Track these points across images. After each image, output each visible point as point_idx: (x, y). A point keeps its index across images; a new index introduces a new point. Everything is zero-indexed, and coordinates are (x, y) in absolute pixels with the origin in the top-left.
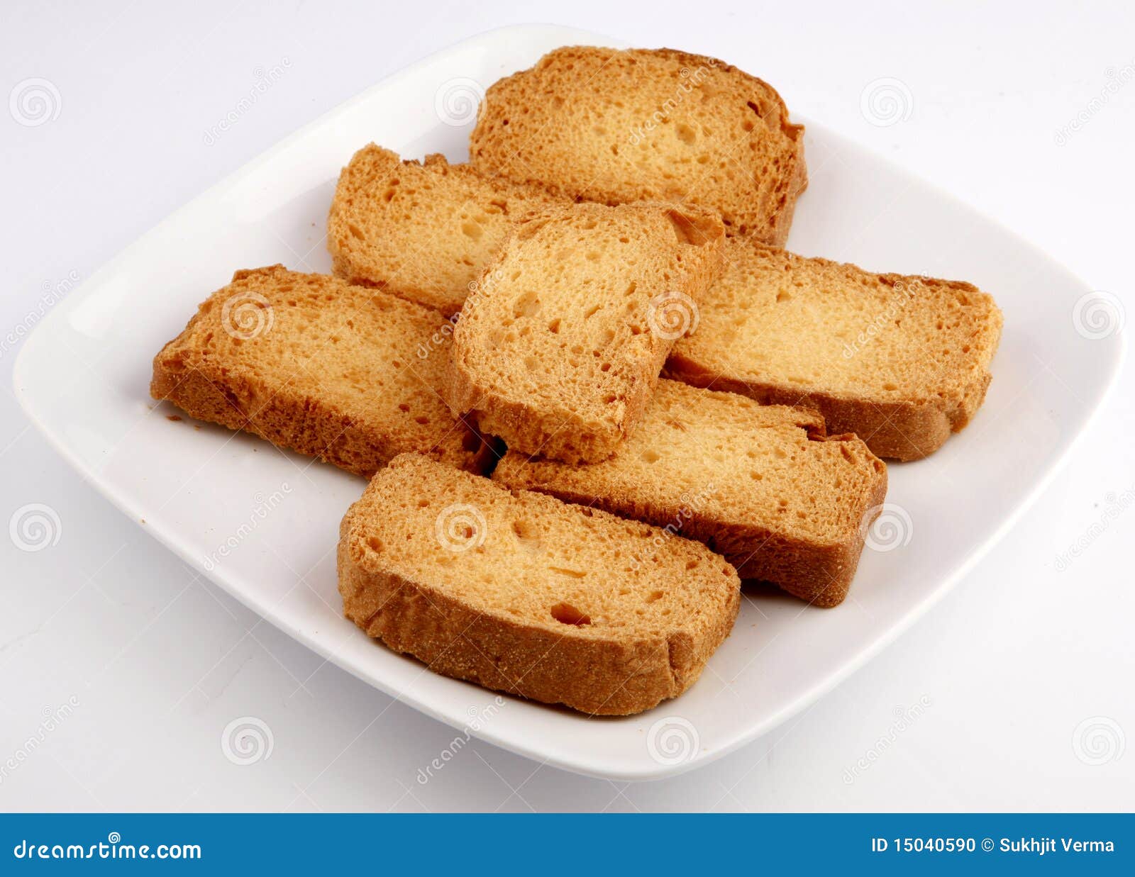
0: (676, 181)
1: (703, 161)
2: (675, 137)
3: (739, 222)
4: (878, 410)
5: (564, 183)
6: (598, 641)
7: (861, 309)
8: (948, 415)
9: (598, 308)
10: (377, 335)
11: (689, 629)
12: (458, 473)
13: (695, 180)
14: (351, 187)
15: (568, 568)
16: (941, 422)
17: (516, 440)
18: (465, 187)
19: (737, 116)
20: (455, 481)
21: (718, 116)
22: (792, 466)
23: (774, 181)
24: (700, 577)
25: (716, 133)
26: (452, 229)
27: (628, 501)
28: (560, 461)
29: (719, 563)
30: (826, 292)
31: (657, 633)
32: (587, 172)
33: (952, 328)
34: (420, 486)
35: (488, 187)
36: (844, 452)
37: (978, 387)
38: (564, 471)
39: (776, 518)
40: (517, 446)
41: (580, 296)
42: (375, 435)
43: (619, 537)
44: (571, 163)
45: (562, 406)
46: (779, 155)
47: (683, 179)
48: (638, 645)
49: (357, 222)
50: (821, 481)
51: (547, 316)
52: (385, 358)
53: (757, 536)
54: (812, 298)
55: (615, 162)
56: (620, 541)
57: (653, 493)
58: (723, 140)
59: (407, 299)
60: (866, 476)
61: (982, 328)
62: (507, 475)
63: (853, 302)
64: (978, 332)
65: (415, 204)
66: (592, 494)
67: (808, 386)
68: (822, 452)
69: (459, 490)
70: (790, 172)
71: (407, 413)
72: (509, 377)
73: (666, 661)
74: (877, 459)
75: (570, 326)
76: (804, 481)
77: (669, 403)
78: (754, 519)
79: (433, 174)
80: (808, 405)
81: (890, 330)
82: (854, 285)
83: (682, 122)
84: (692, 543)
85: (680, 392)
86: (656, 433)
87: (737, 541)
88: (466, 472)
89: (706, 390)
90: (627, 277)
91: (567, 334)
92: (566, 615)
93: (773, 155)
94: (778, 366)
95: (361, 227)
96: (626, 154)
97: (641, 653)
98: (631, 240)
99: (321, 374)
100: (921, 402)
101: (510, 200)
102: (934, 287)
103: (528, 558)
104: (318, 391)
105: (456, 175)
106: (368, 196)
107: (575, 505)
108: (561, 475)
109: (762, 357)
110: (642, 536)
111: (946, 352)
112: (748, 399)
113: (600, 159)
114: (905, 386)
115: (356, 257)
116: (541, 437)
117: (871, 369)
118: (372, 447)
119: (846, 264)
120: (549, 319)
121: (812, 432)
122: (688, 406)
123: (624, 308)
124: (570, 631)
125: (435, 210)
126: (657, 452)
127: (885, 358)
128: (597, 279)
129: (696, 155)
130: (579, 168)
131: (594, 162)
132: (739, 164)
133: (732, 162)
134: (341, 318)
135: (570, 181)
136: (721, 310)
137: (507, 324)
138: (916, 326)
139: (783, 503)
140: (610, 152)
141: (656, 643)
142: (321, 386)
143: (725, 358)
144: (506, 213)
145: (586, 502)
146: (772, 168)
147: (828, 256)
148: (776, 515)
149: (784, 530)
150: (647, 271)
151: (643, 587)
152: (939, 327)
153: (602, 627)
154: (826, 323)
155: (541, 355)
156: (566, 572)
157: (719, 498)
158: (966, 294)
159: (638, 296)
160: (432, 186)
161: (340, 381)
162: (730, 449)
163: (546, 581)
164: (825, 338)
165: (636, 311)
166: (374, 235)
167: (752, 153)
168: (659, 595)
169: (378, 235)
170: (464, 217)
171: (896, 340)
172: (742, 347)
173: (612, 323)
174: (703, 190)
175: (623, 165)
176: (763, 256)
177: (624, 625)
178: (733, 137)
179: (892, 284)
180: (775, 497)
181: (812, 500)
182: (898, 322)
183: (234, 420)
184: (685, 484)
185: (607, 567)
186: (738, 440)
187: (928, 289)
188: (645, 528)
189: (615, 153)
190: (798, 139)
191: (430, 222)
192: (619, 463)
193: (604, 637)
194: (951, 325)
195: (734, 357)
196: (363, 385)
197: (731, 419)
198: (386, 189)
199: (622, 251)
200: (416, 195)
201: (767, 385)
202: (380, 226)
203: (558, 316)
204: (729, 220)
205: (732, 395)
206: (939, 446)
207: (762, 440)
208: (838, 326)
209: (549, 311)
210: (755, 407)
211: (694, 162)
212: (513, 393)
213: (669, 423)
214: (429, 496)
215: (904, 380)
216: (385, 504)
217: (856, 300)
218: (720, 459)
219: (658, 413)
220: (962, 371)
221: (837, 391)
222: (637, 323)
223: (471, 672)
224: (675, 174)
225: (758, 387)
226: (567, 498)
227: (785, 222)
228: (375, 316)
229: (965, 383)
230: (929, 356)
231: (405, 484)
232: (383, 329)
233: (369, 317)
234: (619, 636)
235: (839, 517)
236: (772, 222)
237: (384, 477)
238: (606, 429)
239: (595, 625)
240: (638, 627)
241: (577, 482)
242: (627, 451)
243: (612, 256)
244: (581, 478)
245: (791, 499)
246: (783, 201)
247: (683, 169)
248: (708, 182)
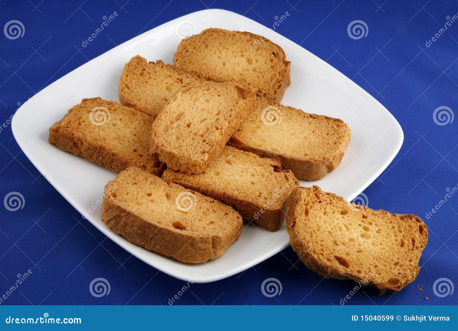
0: (244, 76)
1: (254, 70)
2: (245, 62)
3: (264, 92)
4: (300, 162)
5: (204, 73)
6: (187, 235)
7: (301, 126)
8: (326, 166)
9: (205, 119)
10: (130, 124)
11: (220, 235)
12: (150, 175)
13: (250, 76)
14: (128, 70)
16: (324, 168)
17: (170, 164)
18: (169, 73)
19: (268, 56)
20: (148, 177)
21: (261, 56)
22: (266, 180)
23: (278, 79)
24: (228, 218)
25: (260, 61)
26: (162, 87)
27: (206, 189)
28: (185, 173)
29: (236, 214)
30: (290, 119)
31: (208, 235)
32: (213, 70)
33: (332, 135)
34: (135, 177)
35: (177, 73)
36: (286, 176)
37: (338, 157)
38: (186, 176)
39: (257, 199)
40: (170, 166)
41: (200, 114)
42: (123, 160)
43: (203, 202)
44: (208, 67)
45: (186, 154)
46: (281, 70)
47: (246, 76)
48: (201, 238)
49: (128, 83)
50: (275, 187)
51: (187, 121)
52: (131, 133)
53: (249, 205)
54: (285, 121)
55: (223, 68)
56: (202, 203)
57: (215, 187)
58: (262, 64)
59: (142, 112)
60: (292, 186)
61: (342, 136)
62: (166, 177)
63: (299, 123)
64: (341, 137)
65: (150, 78)
66: (194, 186)
67: (278, 152)
68: (278, 176)
69: (149, 180)
70: (284, 77)
71: (135, 153)
72: (169, 142)
73: (211, 245)
74: (296, 179)
75: (194, 125)
76: (269, 186)
77: (228, 154)
78: (249, 199)
79: (158, 67)
80: (277, 159)
81: (310, 134)
82: (301, 117)
83: (248, 57)
84: (228, 207)
85: (233, 151)
86: (221, 165)
87: (242, 206)
88: (153, 175)
89: (242, 151)
90: (218, 109)
91: (193, 128)
92: (178, 226)
93: (279, 71)
94: (269, 144)
95: (130, 85)
96: (228, 66)
97: (202, 241)
98: (221, 96)
99: (107, 137)
100: (316, 161)
101: (184, 78)
102: (328, 120)
103: (168, 206)
104: (105, 143)
105: (166, 68)
106: (133, 74)
107: (189, 189)
108: (185, 178)
109: (264, 140)
110: (211, 203)
111: (328, 144)
112: (256, 155)
113: (218, 67)
114: (312, 155)
115: (126, 96)
116: (178, 165)
117: (301, 148)
118: (122, 164)
119: (299, 109)
120: (187, 122)
121: (276, 169)
122: (235, 156)
123: (215, 119)
124: (178, 231)
125: (157, 80)
126: (220, 172)
127: (307, 144)
128: (207, 109)
129: (252, 68)
130: (211, 69)
131: (216, 67)
132: (267, 72)
133: (264, 72)
134: (118, 118)
135: (207, 73)
136: (253, 123)
137: (172, 123)
138: (320, 134)
139: (260, 194)
140: (222, 64)
141: (207, 238)
142: (107, 141)
143: (251, 139)
144: (182, 83)
145: (194, 189)
146: (278, 75)
147: (293, 106)
148: (257, 198)
149: (258, 203)
150: (225, 107)
151: (207, 219)
152: (328, 134)
153: (189, 231)
154: (288, 130)
155: (182, 135)
156: (181, 211)
157: (238, 191)
158: (339, 123)
159: (221, 116)
160: (157, 71)
161: (113, 140)
162: (246, 173)
163: (173, 214)
164: (287, 135)
165: (218, 121)
166: (134, 88)
167: (272, 69)
168: (212, 223)
169: (135, 88)
170: (167, 83)
171: (312, 138)
172: (257, 136)
173: (209, 125)
174: (253, 80)
175: (226, 69)
176: (270, 104)
177: (197, 231)
178: (266, 63)
179: (314, 118)
180: (258, 191)
181: (271, 193)
182: (313, 132)
183: (76, 151)
184: (227, 185)
185: (196, 211)
186: (250, 169)
187: (326, 120)
188: (212, 200)
189: (224, 65)
190: (288, 66)
191: (155, 84)
192: (206, 175)
193: (189, 234)
194: (332, 134)
195: (253, 140)
196: (122, 142)
197: (249, 162)
198: (140, 71)
199: (218, 99)
200: (151, 75)
201: (263, 151)
202: (136, 85)
203: (191, 121)
204: (260, 91)
205: (251, 153)
206: (323, 177)
207: (258, 170)
208: (292, 131)
210: (258, 158)
211: (251, 70)
212: (169, 148)
213: (227, 162)
214: (138, 181)
215: (312, 153)
216: (121, 182)
217: (300, 122)
218: (241, 176)
219: (224, 158)
220: (333, 151)
221: (288, 154)
222: (218, 126)
223: (142, 243)
224: (244, 74)
225: (260, 151)
226: (187, 187)
227: (280, 94)
228: (130, 117)
229: (333, 155)
230: (322, 145)
231: (130, 176)
232: (132, 122)
233: (128, 117)
234: (195, 235)
235: (279, 200)
236: (275, 92)
237: (124, 174)
238: (200, 163)
239: (187, 230)
240: (202, 232)
241: (190, 181)
242: (210, 171)
243: (214, 101)
244: (191, 180)
245: (263, 192)
246: (280, 86)
247: (246, 72)
248: (255, 78)
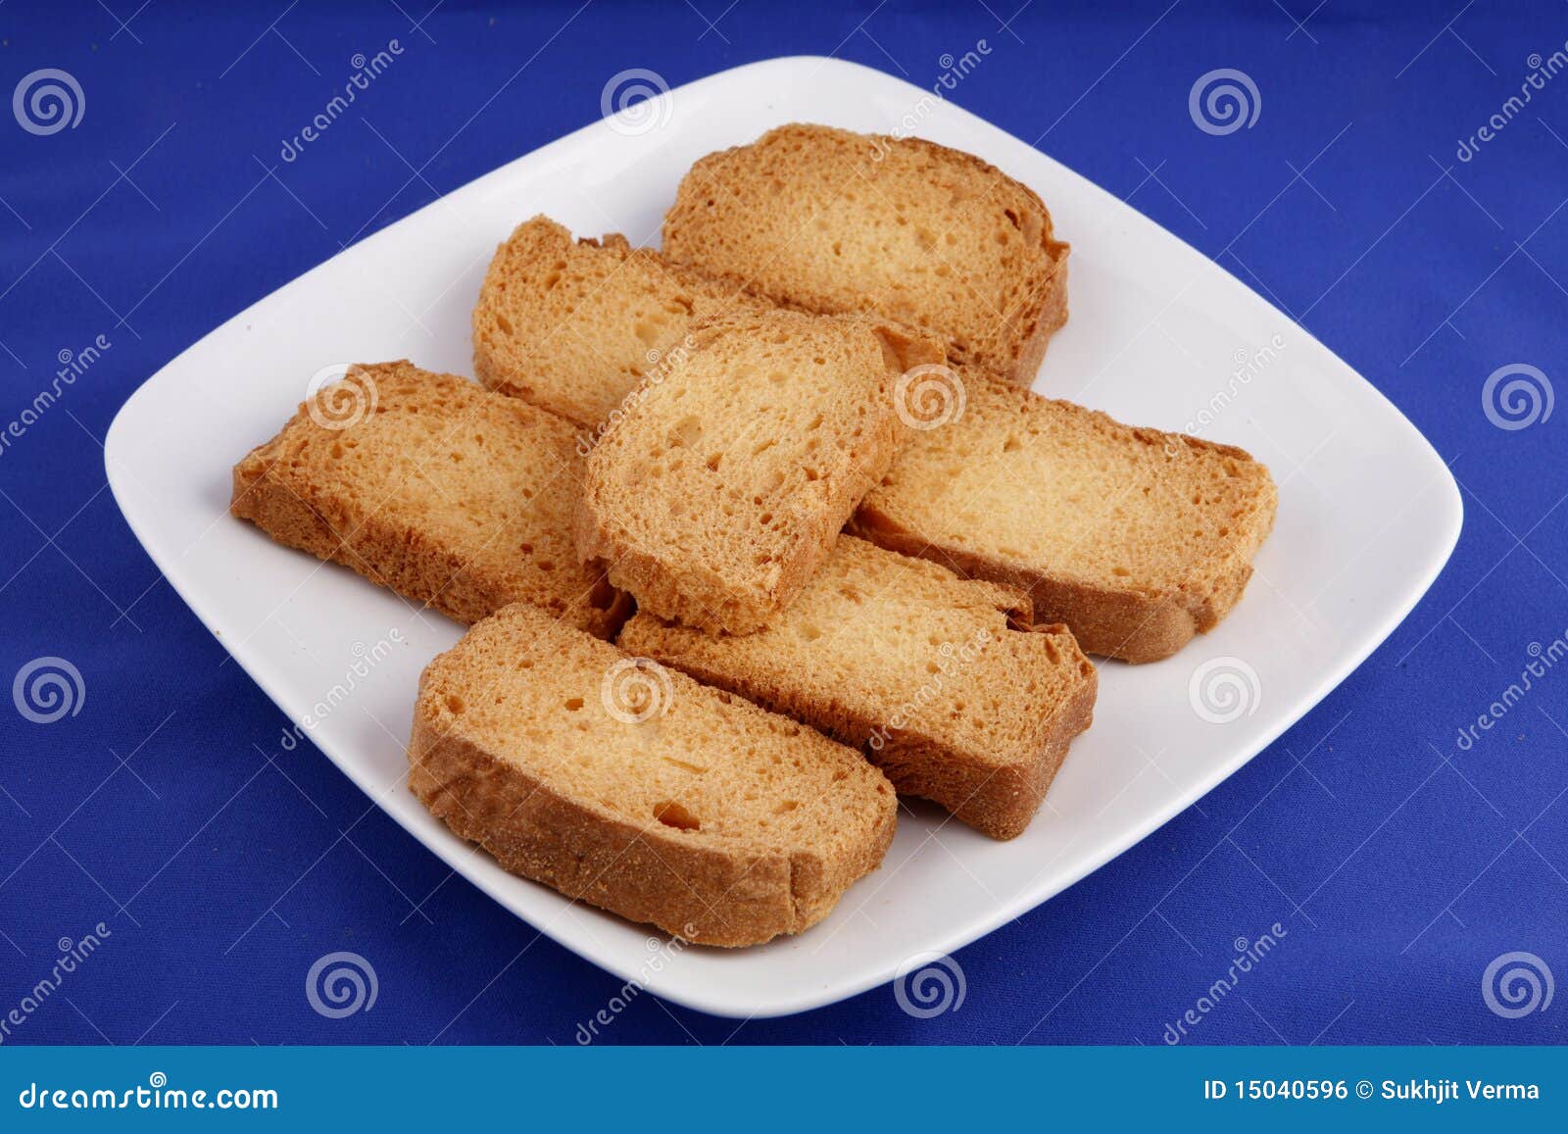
0: (905, 292)
1: (942, 273)
2: (912, 242)
3: (974, 348)
4: (1099, 597)
5: (769, 280)
6: (703, 850)
7: (1104, 470)
8: (1191, 612)
9: (771, 443)
10: (510, 456)
11: (820, 850)
12: (577, 634)
13: (928, 294)
14: (506, 267)
15: (686, 761)
16: (1181, 621)
17: (647, 599)
18: (645, 277)
19: (989, 225)
20: (571, 643)
21: (967, 223)
22: (980, 659)
23: (1024, 306)
24: (846, 791)
25: (962, 241)
26: (622, 328)
27: (771, 687)
28: (697, 629)
29: (875, 776)
30: (1065, 444)
31: (778, 851)
32: (799, 269)
33: (1212, 504)
34: (527, 642)
35: (675, 278)
36: (1048, 647)
37: (1232, 580)
38: (702, 641)
39: (946, 726)
40: (648, 605)
41: (752, 426)
42: (485, 581)
43: (758, 732)
44: (782, 259)
45: (702, 563)
46: (1035, 275)
47: (915, 291)
48: (752, 861)
49: (507, 311)
50: (1011, 683)
51: (708, 448)
52: (514, 485)
53: (920, 745)
54: (1048, 450)
55: (835, 262)
56: (758, 737)
57: (802, 680)
58: (970, 251)
59: (554, 413)
60: (1068, 681)
61: (1247, 508)
62: (632, 641)
63: (1095, 460)
64: (1242, 512)
65: (582, 295)
66: (730, 674)
67: (1020, 561)
68: (1020, 645)
69: (574, 653)
70: (1045, 297)
71: (528, 556)
72: (645, 521)
73: (787, 887)
74: (1086, 659)
75: (732, 463)
76: (990, 681)
77: (848, 566)
78: (919, 724)
79: (609, 258)
80: (1019, 586)
81: (1136, 499)
82: (1104, 438)
83: (923, 225)
84: (847, 750)
85: (864, 553)
86: (824, 603)
87: (895, 750)
88: (588, 634)
89: (897, 555)
90: (814, 407)
91: (727, 473)
92: (673, 816)
93: (1027, 275)
94: (990, 532)
95: (511, 319)
96: (851, 256)
97: (755, 872)
98: (828, 361)
99: (432, 499)
100: (1156, 594)
101: (698, 298)
102: (1198, 450)
103: (640, 744)
104: (425, 520)
105: (636, 262)
106: (525, 281)
107: (711, 687)
108: (697, 647)
109: (971, 518)
110: (786, 735)
111: (1198, 534)
112: (944, 569)
113: (817, 257)
114: (1140, 573)
115: (499, 356)
116: (676, 599)
117: (1102, 547)
118: (481, 594)
119: (1095, 411)
120: (709, 453)
121: (1015, 620)
122: (871, 572)
123: (802, 446)
124: (672, 835)
125: (604, 304)
126: (820, 628)
127: (1122, 534)
128: (776, 406)
129: (933, 265)
130: (790, 265)
131: (810, 261)
132: (984, 280)
133: (977, 278)
134: (470, 432)
135: (777, 279)
136: (934, 455)
137: (656, 454)
138: (1168, 498)
139: (960, 707)
140: (831, 251)
141: (774, 861)
142: (430, 515)
143: (927, 515)
144: (691, 313)
145: (728, 687)
146: (1023, 290)
147: (1075, 400)
148: (947, 721)
149: (952, 741)
150: (839, 402)
151: (775, 795)
152: (1197, 501)
153: (713, 835)
154: (1059, 483)
155: (690, 497)
156: (683, 765)
157: (883, 694)
158: (1236, 463)
159: (824, 433)
160: (605, 273)
161: (453, 510)
162: (910, 631)
163: (657, 773)
164: (1054, 501)
165: (816, 451)
166: (525, 330)
167: (1002, 270)
168: (792, 806)
169: (530, 330)
170: (638, 315)
171: (1141, 513)
172: (951, 504)
173: (784, 463)
174: (936, 307)
175: (844, 268)
176: (997, 392)
177: (740, 835)
178: (982, 248)
179: (1149, 442)
180: (952, 697)
181: (996, 706)
182: (1146, 490)
183: (324, 548)
184: (844, 672)
185: (735, 766)
186: (923, 620)
187: (1190, 452)
188: (792, 725)
189: (838, 253)
190: (1060, 259)
191: (597, 318)
192: (770, 638)
193: (711, 847)
194: (1210, 500)
195: (937, 515)
196: (482, 518)
197: (919, 593)
198: (549, 273)
199: (814, 374)
200: (584, 283)
201: (970, 555)
202: (534, 320)
203: (720, 450)
204: (963, 344)
205: (927, 563)
206: (1177, 649)
207: (951, 624)
208: (1073, 488)
209: (709, 443)
210: (951, 580)
211: (931, 271)
212: (646, 542)
213: (842, 592)
214: (535, 656)
215: (1140, 565)
216: (479, 658)
217: (1101, 457)
218: (895, 643)
219: (832, 578)
220: (1212, 559)
221: (1057, 570)
222: (815, 466)
223: (547, 872)
224: (905, 285)
225: (960, 557)
226: (702, 679)
227: (1031, 355)
228: (511, 431)
229: (1214, 575)
230: (1176, 537)
231: (509, 639)
232: (519, 448)
233: (504, 432)
234: (732, 848)
235: (1024, 730)
236: (1015, 351)
237: (486, 629)
238: (753, 596)
239: (704, 832)
240: (757, 840)
241: (714, 657)
242: (784, 624)
243: (801, 380)
244: (720, 653)
245: (970, 702)
246: (1031, 329)
247: (916, 279)
248: (944, 298)
